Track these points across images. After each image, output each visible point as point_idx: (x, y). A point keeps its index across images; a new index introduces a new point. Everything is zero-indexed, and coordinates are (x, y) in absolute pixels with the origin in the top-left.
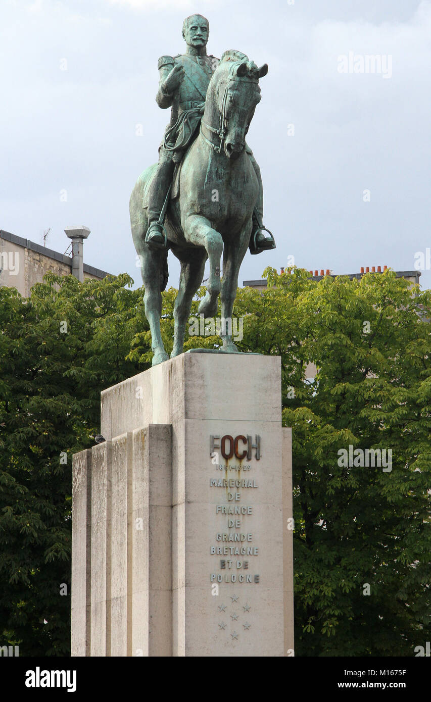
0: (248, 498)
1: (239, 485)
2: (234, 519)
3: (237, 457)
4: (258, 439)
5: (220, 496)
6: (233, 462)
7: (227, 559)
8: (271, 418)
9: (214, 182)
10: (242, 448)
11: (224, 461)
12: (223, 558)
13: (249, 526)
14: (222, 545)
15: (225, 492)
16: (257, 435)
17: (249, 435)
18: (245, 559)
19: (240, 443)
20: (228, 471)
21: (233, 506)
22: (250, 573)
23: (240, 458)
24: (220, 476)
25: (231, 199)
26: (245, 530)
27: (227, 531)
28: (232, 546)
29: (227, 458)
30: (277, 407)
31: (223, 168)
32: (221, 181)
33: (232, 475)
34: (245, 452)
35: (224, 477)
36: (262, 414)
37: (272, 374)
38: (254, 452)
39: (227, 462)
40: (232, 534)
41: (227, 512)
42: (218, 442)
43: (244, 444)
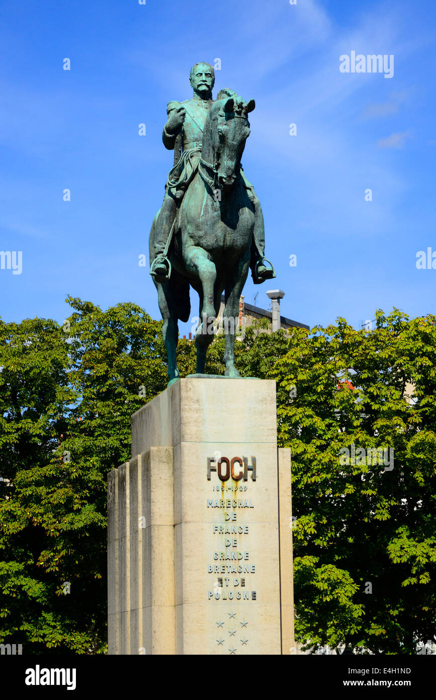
0: (244, 517)
1: (236, 504)
2: (231, 537)
3: (233, 478)
4: (254, 460)
5: (218, 516)
6: (230, 483)
7: (223, 576)
8: (266, 439)
10: (238, 469)
11: (220, 482)
12: (221, 576)
13: (245, 544)
14: (219, 563)
15: (222, 512)
16: (253, 456)
17: (245, 456)
18: (242, 576)
19: (237, 464)
20: (225, 492)
21: (230, 526)
22: (247, 590)
23: (237, 480)
24: (216, 497)
26: (242, 548)
27: (223, 550)
28: (228, 563)
29: (223, 479)
30: (272, 429)
33: (228, 496)
34: (241, 473)
35: (220, 497)
36: (258, 436)
37: (267, 397)
38: (250, 473)
39: (223, 484)
40: (229, 553)
41: (224, 531)
42: (214, 465)
43: (241, 465)
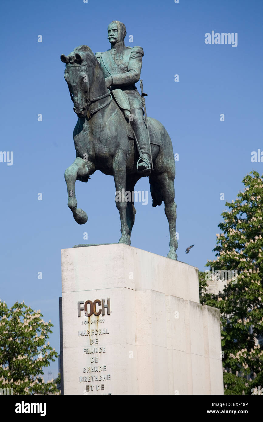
0: (103, 341)
1: (97, 333)
2: (95, 356)
3: (95, 315)
4: (109, 301)
5: (85, 341)
6: (93, 317)
7: (90, 384)
8: (117, 286)
10: (98, 308)
11: (87, 318)
12: (88, 384)
13: (105, 360)
14: (87, 375)
15: (88, 339)
16: (108, 298)
17: (103, 299)
18: (102, 383)
19: (97, 304)
20: (90, 324)
21: (94, 348)
22: (106, 393)
23: (97, 315)
24: (84, 329)
25: (93, 144)
26: (101, 364)
27: (90, 365)
28: (93, 374)
29: (89, 316)
30: (120, 278)
31: (86, 124)
32: (85, 133)
33: (93, 327)
34: (100, 311)
35: (87, 328)
36: (111, 283)
37: (117, 256)
38: (106, 309)
40: (93, 367)
41: (90, 352)
42: (83, 306)
43: (100, 305)
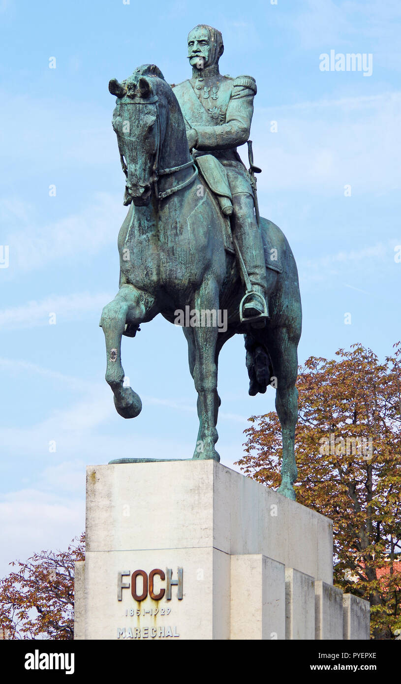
3: (152, 599)
4: (181, 573)
6: (148, 603)
8: (199, 543)
9: (136, 239)
10: (159, 585)
11: (135, 604)
16: (180, 567)
17: (169, 568)
19: (157, 578)
20: (141, 617)
23: (157, 599)
24: (129, 624)
25: (159, 259)
29: (139, 600)
30: (206, 530)
31: (147, 220)
32: (145, 236)
33: (146, 623)
34: (163, 591)
35: (135, 626)
36: (186, 538)
37: (200, 485)
38: (175, 589)
39: (139, 605)
42: (127, 580)
43: (163, 579)
